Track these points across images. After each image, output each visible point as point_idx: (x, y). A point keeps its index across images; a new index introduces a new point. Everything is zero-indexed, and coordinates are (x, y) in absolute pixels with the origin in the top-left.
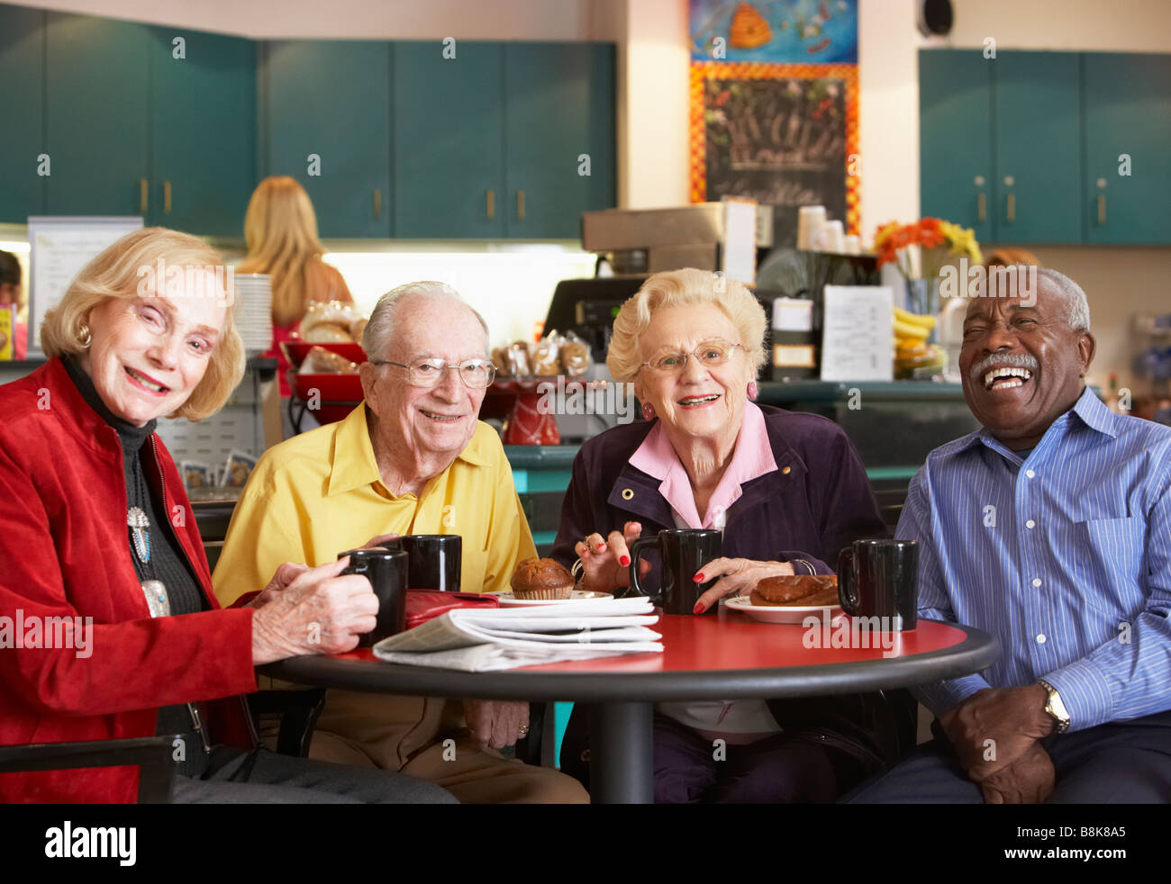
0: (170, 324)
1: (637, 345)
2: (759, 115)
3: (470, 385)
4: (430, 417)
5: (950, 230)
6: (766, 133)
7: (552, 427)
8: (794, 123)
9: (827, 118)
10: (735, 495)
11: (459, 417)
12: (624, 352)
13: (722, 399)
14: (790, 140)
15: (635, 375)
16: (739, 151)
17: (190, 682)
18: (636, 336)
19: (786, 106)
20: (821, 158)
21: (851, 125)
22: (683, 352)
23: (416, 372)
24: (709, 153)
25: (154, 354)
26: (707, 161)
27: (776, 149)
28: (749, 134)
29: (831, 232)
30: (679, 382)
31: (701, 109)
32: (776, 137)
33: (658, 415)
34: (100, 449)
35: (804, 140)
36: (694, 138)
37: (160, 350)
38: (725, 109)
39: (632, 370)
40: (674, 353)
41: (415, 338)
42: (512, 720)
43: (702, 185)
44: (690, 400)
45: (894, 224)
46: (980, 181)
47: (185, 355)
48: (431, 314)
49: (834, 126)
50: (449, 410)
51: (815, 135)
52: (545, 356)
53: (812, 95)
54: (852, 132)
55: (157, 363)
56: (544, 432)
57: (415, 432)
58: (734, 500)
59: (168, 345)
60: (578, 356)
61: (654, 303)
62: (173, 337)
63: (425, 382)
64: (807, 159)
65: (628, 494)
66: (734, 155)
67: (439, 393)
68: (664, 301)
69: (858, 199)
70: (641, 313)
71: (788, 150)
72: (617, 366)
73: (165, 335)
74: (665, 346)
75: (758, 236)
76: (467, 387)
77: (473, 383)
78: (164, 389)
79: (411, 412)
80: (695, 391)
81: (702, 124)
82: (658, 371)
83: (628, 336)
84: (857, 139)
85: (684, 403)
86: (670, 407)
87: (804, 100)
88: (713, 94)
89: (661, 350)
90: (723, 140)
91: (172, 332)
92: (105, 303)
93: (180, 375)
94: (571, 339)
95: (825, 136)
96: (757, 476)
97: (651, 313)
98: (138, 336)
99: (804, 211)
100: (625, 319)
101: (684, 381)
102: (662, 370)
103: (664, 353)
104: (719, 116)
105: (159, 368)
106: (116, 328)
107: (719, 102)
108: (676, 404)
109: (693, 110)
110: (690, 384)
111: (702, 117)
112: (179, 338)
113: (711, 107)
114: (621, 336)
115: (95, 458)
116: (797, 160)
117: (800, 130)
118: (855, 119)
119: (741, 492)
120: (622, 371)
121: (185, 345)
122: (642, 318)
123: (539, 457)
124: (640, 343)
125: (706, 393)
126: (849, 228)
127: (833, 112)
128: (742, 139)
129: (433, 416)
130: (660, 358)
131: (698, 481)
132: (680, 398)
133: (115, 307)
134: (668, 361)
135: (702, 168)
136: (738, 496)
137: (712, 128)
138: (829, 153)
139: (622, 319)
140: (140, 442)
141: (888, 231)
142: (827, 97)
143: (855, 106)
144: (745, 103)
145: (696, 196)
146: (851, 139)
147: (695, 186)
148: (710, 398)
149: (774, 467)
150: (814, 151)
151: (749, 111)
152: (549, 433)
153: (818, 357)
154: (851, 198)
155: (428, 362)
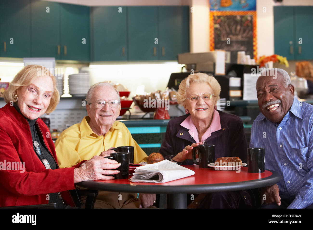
0: (38, 93)
1: (185, 93)
2: (229, 25)
3: (112, 107)
4: (102, 116)
5: (279, 57)
6: (231, 30)
7: (168, 114)
8: (239, 28)
9: (248, 26)
10: (209, 135)
11: (110, 116)
12: (181, 94)
13: (208, 110)
14: (237, 32)
15: (184, 101)
16: (224, 35)
17: (57, 185)
18: (185, 90)
19: (236, 23)
20: (246, 37)
21: (254, 28)
22: (198, 96)
23: (98, 105)
24: (215, 36)
25: (35, 101)
26: (215, 38)
27: (234, 35)
28: (226, 31)
29: (247, 59)
30: (197, 104)
31: (212, 24)
32: (233, 31)
33: (190, 112)
34: (23, 124)
35: (242, 32)
36: (211, 32)
37: (36, 100)
38: (219, 24)
39: (184, 100)
40: (196, 96)
41: (97, 96)
42: (151, 198)
43: (213, 45)
44: (199, 109)
45: (264, 56)
46: (291, 43)
47: (44, 99)
48: (101, 89)
49: (250, 28)
50: (107, 114)
51: (244, 31)
52: (165, 95)
53: (243, 20)
54: (254, 30)
55: (36, 103)
56: (165, 116)
57: (98, 120)
58: (209, 137)
59: (38, 97)
60: (174, 94)
61: (190, 82)
62: (39, 96)
63: (100, 107)
64: (242, 37)
65: (182, 134)
66: (222, 36)
67: (103, 110)
68: (194, 81)
69: (257, 48)
70: (187, 84)
71: (237, 35)
72: (179, 98)
73: (37, 95)
74: (194, 94)
75: (226, 60)
76: (111, 107)
77: (113, 107)
78: (39, 110)
79: (97, 116)
80: (201, 107)
81: (213, 28)
82: (191, 101)
83: (183, 90)
84: (256, 32)
85: (198, 110)
86: (194, 111)
87: (241, 21)
88: (216, 20)
89: (192, 95)
90: (218, 32)
91: (39, 94)
92: (20, 88)
93: (43, 105)
94: (172, 90)
95: (247, 31)
96: (216, 131)
97: (190, 84)
98: (30, 96)
99: (239, 53)
100: (182, 85)
101: (198, 104)
102: (192, 101)
103: (193, 96)
104: (217, 26)
105: (37, 105)
106: (24, 96)
107: (218, 22)
108: (195, 110)
109: (210, 24)
110: (200, 105)
111: (213, 26)
112: (41, 95)
113: (215, 23)
114: (181, 90)
115: (22, 127)
116: (240, 38)
117: (240, 30)
118: (255, 26)
119: (211, 135)
120: (181, 100)
121: (44, 97)
122: (187, 85)
123: (163, 123)
124: (186, 92)
125: (204, 108)
126: (252, 57)
127: (250, 24)
128: (224, 32)
129: (103, 116)
130: (192, 97)
131: (200, 131)
132: (196, 109)
133: (23, 89)
134: (194, 98)
135: (213, 40)
136: (210, 136)
137: (216, 29)
138: (248, 35)
139: (181, 85)
140: (34, 123)
141: (262, 58)
142: (247, 20)
143: (256, 22)
144: (225, 22)
145: (211, 48)
146: (254, 32)
147: (211, 45)
148: (205, 109)
149: (221, 129)
150: (245, 35)
151: (226, 24)
152: (167, 116)
153: (242, 94)
154: (254, 48)
155: (101, 102)
